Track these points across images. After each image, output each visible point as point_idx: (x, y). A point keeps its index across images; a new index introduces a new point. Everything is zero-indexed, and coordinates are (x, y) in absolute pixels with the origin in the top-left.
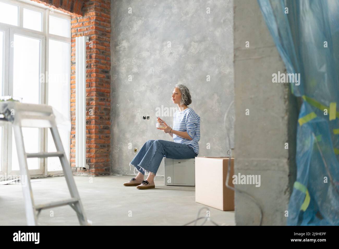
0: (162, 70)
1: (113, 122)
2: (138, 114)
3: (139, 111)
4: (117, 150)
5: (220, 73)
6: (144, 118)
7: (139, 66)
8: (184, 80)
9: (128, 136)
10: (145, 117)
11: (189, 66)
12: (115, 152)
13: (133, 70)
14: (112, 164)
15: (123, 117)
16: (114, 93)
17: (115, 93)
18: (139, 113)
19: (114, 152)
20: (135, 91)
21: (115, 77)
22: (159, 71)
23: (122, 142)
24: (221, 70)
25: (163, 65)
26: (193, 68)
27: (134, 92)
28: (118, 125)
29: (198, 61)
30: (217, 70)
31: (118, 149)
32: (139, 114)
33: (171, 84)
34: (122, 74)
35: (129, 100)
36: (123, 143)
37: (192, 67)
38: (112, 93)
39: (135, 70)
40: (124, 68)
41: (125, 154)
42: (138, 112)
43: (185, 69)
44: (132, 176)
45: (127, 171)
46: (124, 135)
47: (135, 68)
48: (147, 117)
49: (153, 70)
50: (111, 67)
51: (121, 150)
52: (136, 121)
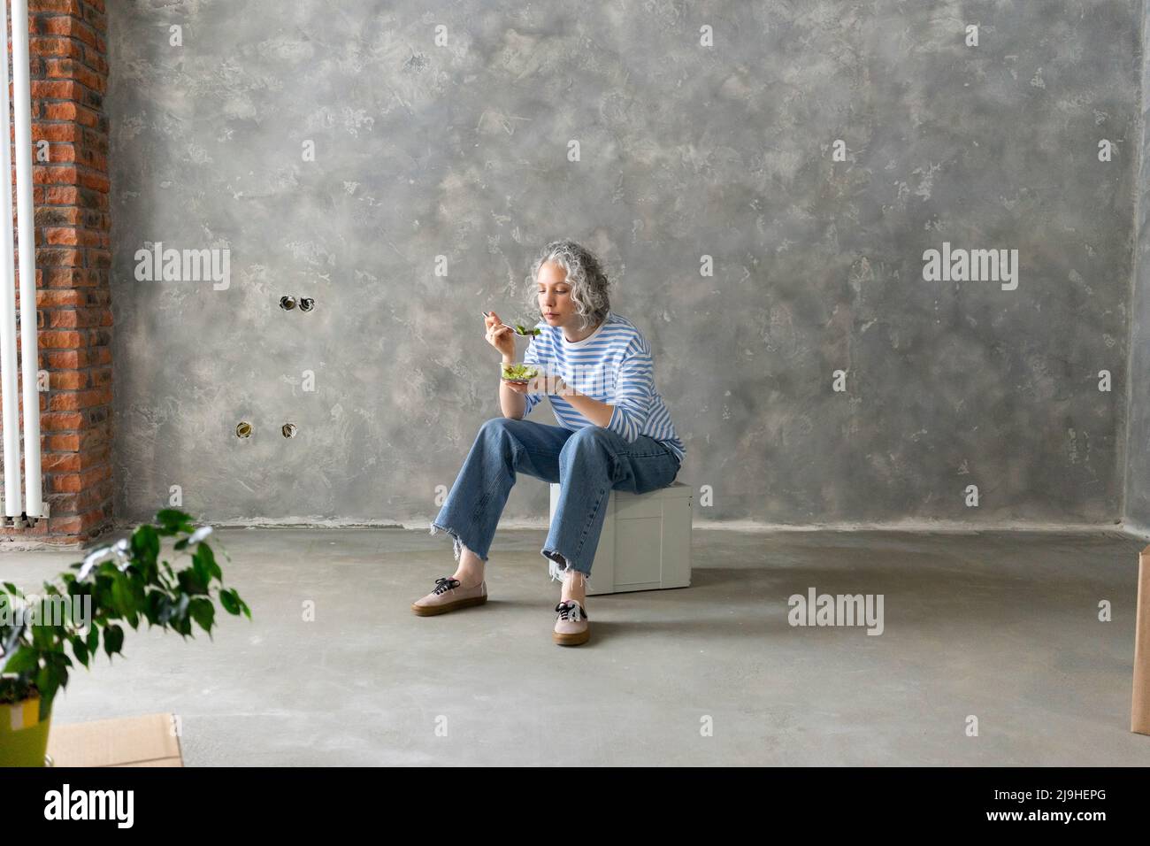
0: (373, 121)
1: (122, 314)
2: (257, 288)
3: (263, 276)
4: (150, 427)
5: (622, 158)
6: (286, 304)
7: (259, 95)
8: (473, 170)
9: (206, 371)
10: (290, 299)
11: (495, 120)
12: (139, 438)
13: (226, 109)
14: (122, 484)
15: (178, 296)
16: (128, 193)
17: (134, 194)
18: (261, 285)
19: (130, 438)
20: (241, 194)
21: (133, 126)
22: (359, 126)
23: (171, 398)
24: (628, 149)
25: (379, 102)
26: (510, 130)
27: (236, 197)
28: (153, 328)
29: (533, 106)
30: (610, 147)
31: (156, 426)
32: (262, 289)
33: (412, 182)
34: (170, 116)
35: (207, 230)
36: (179, 403)
37: (506, 125)
38: (119, 191)
39: (240, 107)
40: (180, 94)
41: (189, 445)
42: (256, 281)
43: (477, 129)
44: (225, 527)
45: (201, 511)
46: (184, 367)
47: (238, 100)
48: (299, 303)
49: (330, 119)
50: (112, 82)
51: (167, 428)
52: (245, 314)
